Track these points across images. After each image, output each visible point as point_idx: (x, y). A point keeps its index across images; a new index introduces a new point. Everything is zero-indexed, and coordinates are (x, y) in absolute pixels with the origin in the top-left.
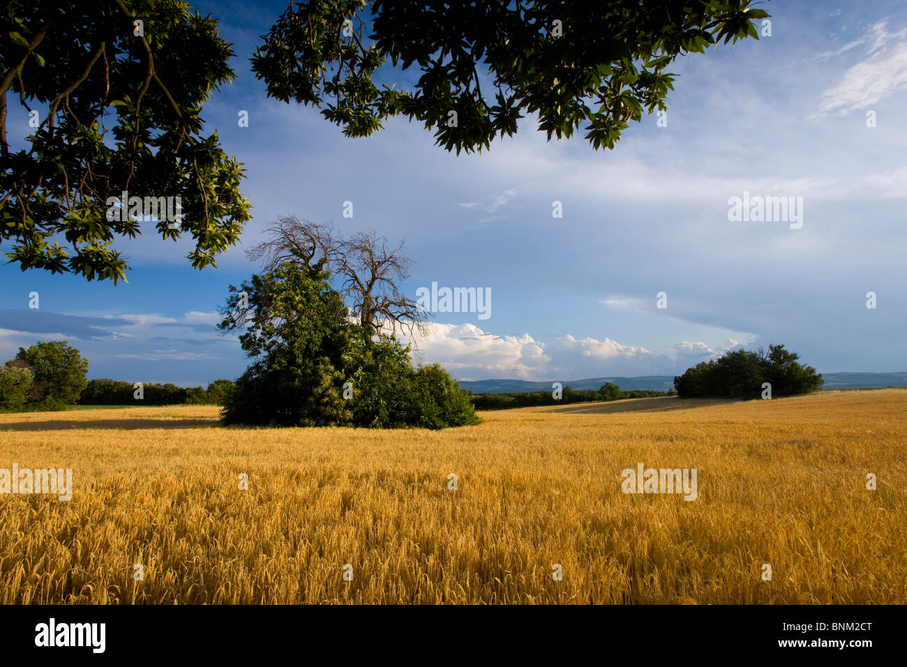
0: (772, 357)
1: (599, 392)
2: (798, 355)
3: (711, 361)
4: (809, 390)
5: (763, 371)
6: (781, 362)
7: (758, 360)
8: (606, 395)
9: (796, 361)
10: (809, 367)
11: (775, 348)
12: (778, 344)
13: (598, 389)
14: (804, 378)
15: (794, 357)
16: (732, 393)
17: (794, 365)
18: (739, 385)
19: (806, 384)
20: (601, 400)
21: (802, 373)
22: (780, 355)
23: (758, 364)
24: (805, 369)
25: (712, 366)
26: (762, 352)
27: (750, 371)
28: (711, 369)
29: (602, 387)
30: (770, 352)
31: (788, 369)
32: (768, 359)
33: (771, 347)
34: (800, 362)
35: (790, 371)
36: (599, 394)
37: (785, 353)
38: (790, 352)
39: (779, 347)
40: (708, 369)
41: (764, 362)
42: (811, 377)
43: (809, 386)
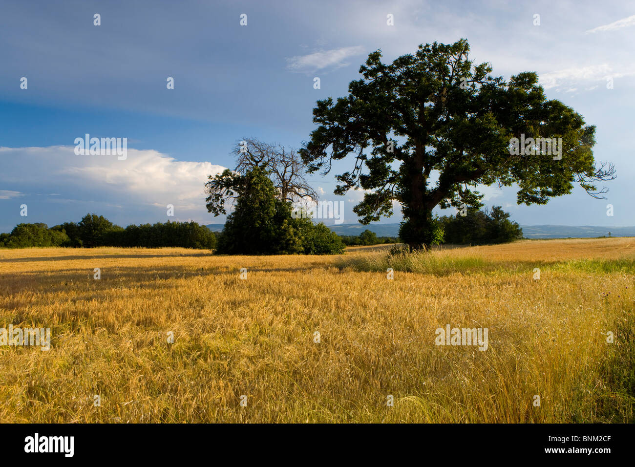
0: (493, 215)
1: (359, 238)
2: (510, 214)
3: (452, 216)
4: (513, 239)
5: (486, 225)
6: (498, 219)
7: (484, 216)
8: (366, 241)
9: (508, 218)
10: (516, 223)
11: (496, 208)
12: (499, 206)
13: (358, 235)
14: (512, 231)
15: (507, 215)
16: (464, 240)
17: (506, 221)
18: (469, 235)
19: (512, 235)
20: (361, 244)
21: (510, 227)
22: (499, 214)
23: (483, 220)
24: (513, 224)
25: (452, 220)
26: (487, 211)
27: (478, 225)
28: (451, 222)
29: (362, 234)
30: (493, 211)
31: (502, 224)
32: (490, 216)
33: (493, 208)
34: (510, 219)
35: (503, 225)
36: (359, 240)
37: (502, 212)
38: (505, 212)
39: (499, 208)
40: (448, 222)
41: (487, 219)
42: (515, 230)
43: (513, 236)
